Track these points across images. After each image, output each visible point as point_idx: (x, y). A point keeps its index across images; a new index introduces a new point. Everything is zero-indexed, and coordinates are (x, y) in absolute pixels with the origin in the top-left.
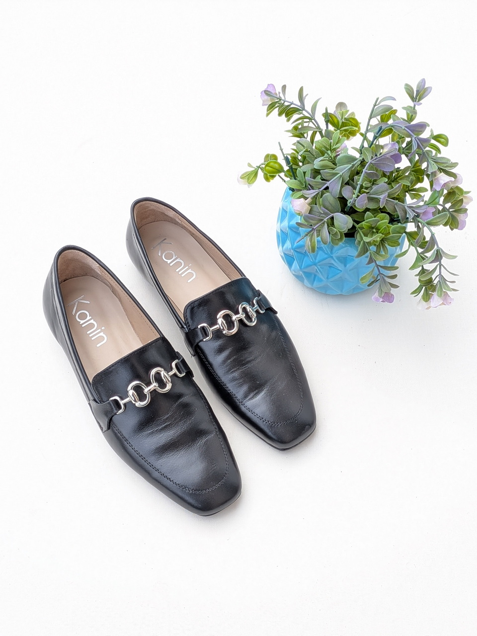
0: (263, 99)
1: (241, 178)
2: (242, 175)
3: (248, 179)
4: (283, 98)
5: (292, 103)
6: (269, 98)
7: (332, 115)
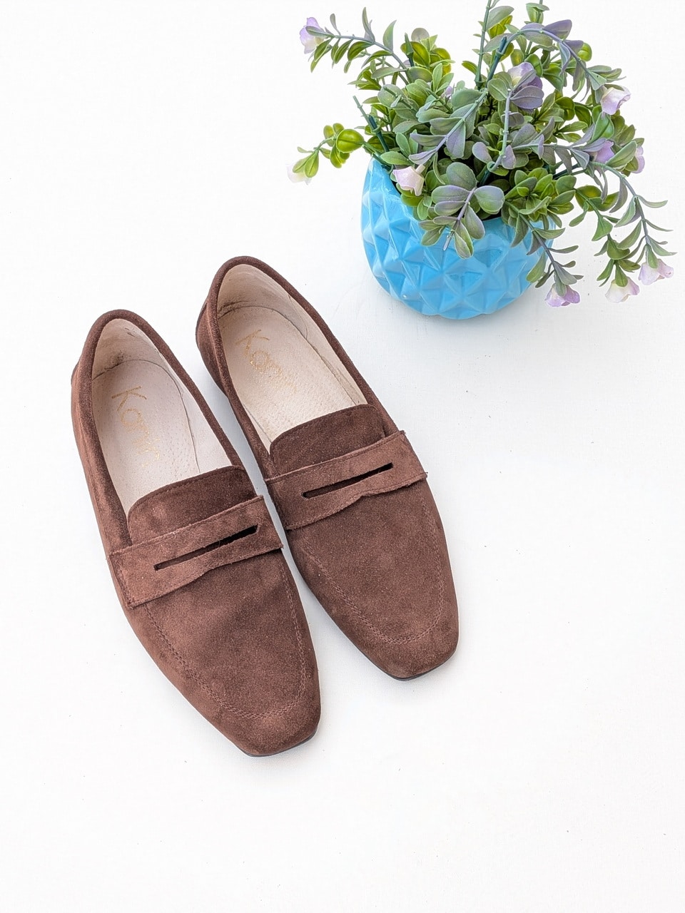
0: (305, 42)
1: (295, 171)
2: (296, 166)
3: (306, 170)
4: (335, 33)
5: (353, 38)
6: (314, 37)
7: (416, 46)
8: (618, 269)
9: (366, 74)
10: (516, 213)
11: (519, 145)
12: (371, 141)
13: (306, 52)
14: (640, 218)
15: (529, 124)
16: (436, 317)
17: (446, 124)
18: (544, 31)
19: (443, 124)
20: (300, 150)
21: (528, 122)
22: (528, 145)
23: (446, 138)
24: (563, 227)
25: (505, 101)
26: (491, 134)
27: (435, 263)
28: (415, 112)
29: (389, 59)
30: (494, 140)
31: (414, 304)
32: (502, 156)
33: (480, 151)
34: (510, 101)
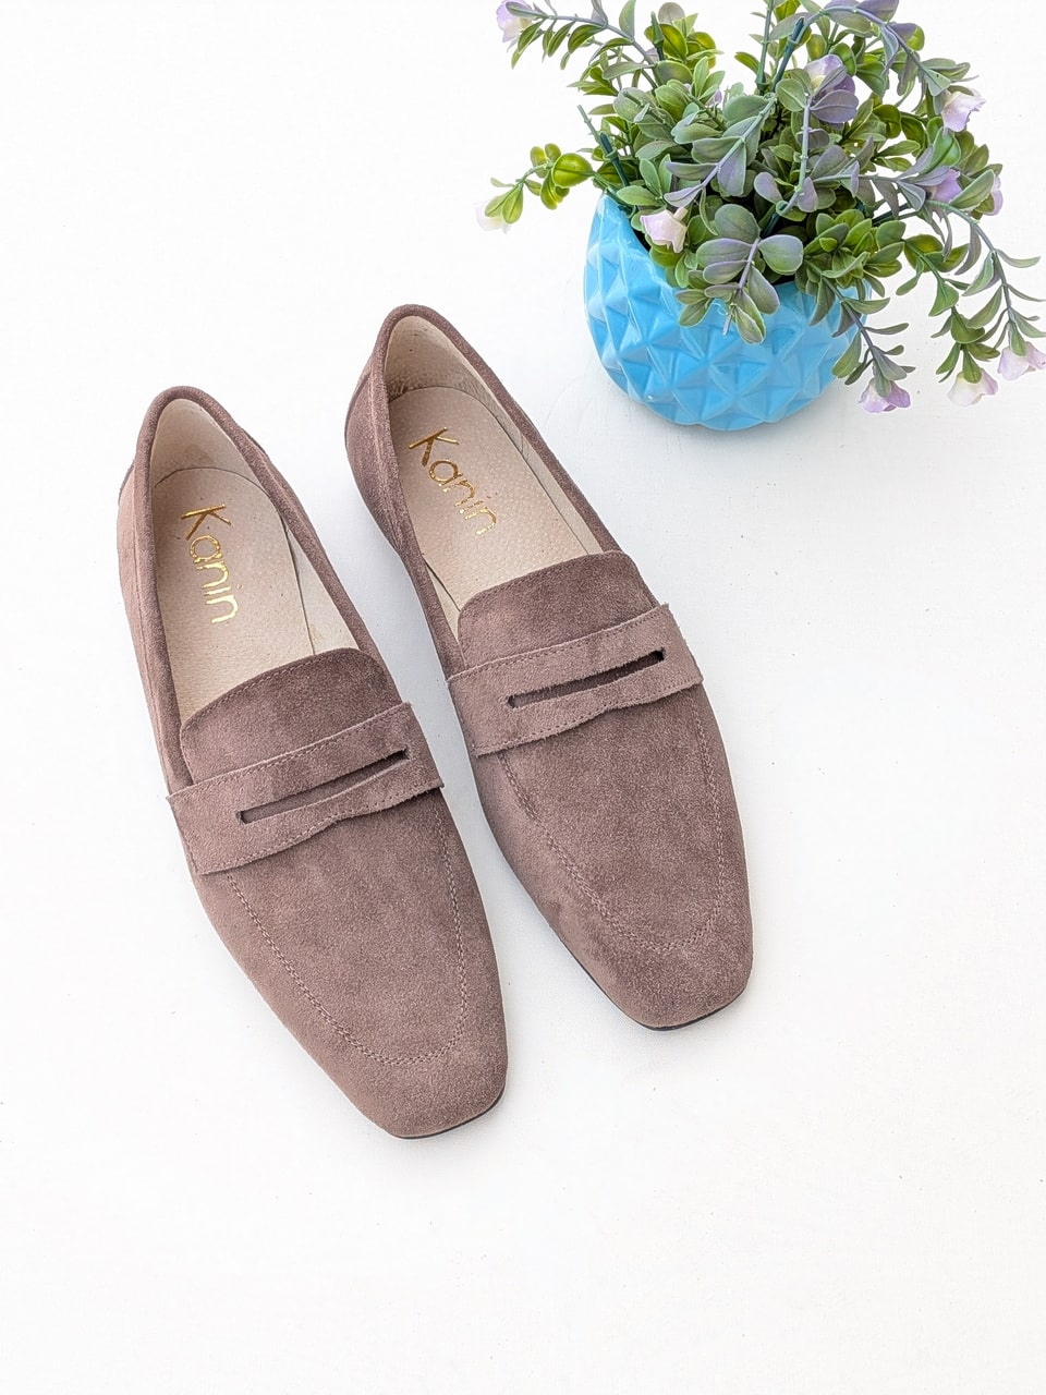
0: (504, 25)
1: (487, 215)
2: (488, 208)
3: (505, 213)
5: (576, 19)
6: (518, 18)
7: (667, 30)
8: (967, 357)
9: (594, 72)
10: (817, 276)
11: (822, 176)
12: (601, 171)
13: (505, 40)
14: (1000, 282)
15: (837, 146)
16: (696, 428)
17: (716, 146)
18: (861, 11)
19: (711, 148)
20: (496, 183)
21: (836, 143)
22: (835, 176)
23: (718, 166)
24: (886, 297)
25: (803, 111)
26: (781, 160)
27: (695, 347)
28: (668, 128)
29: (628, 50)
30: (785, 169)
31: (664, 410)
32: (799, 193)
33: (766, 186)
34: (810, 112)
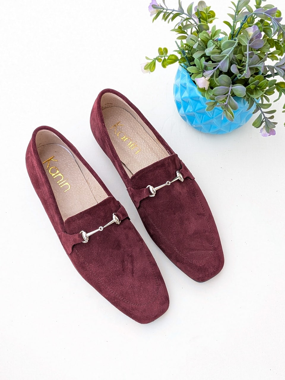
0: (151, 11)
1: (145, 69)
2: (145, 67)
3: (150, 69)
4: (165, 8)
5: (174, 10)
10: (249, 96)
11: (252, 65)
12: (181, 59)
15: (256, 55)
17: (219, 58)
18: (266, 14)
20: (147, 58)
22: (256, 66)
23: (220, 64)
24: (270, 103)
25: (247, 45)
26: (239, 59)
28: (204, 50)
30: (240, 62)
31: (198, 129)
33: (234, 69)
